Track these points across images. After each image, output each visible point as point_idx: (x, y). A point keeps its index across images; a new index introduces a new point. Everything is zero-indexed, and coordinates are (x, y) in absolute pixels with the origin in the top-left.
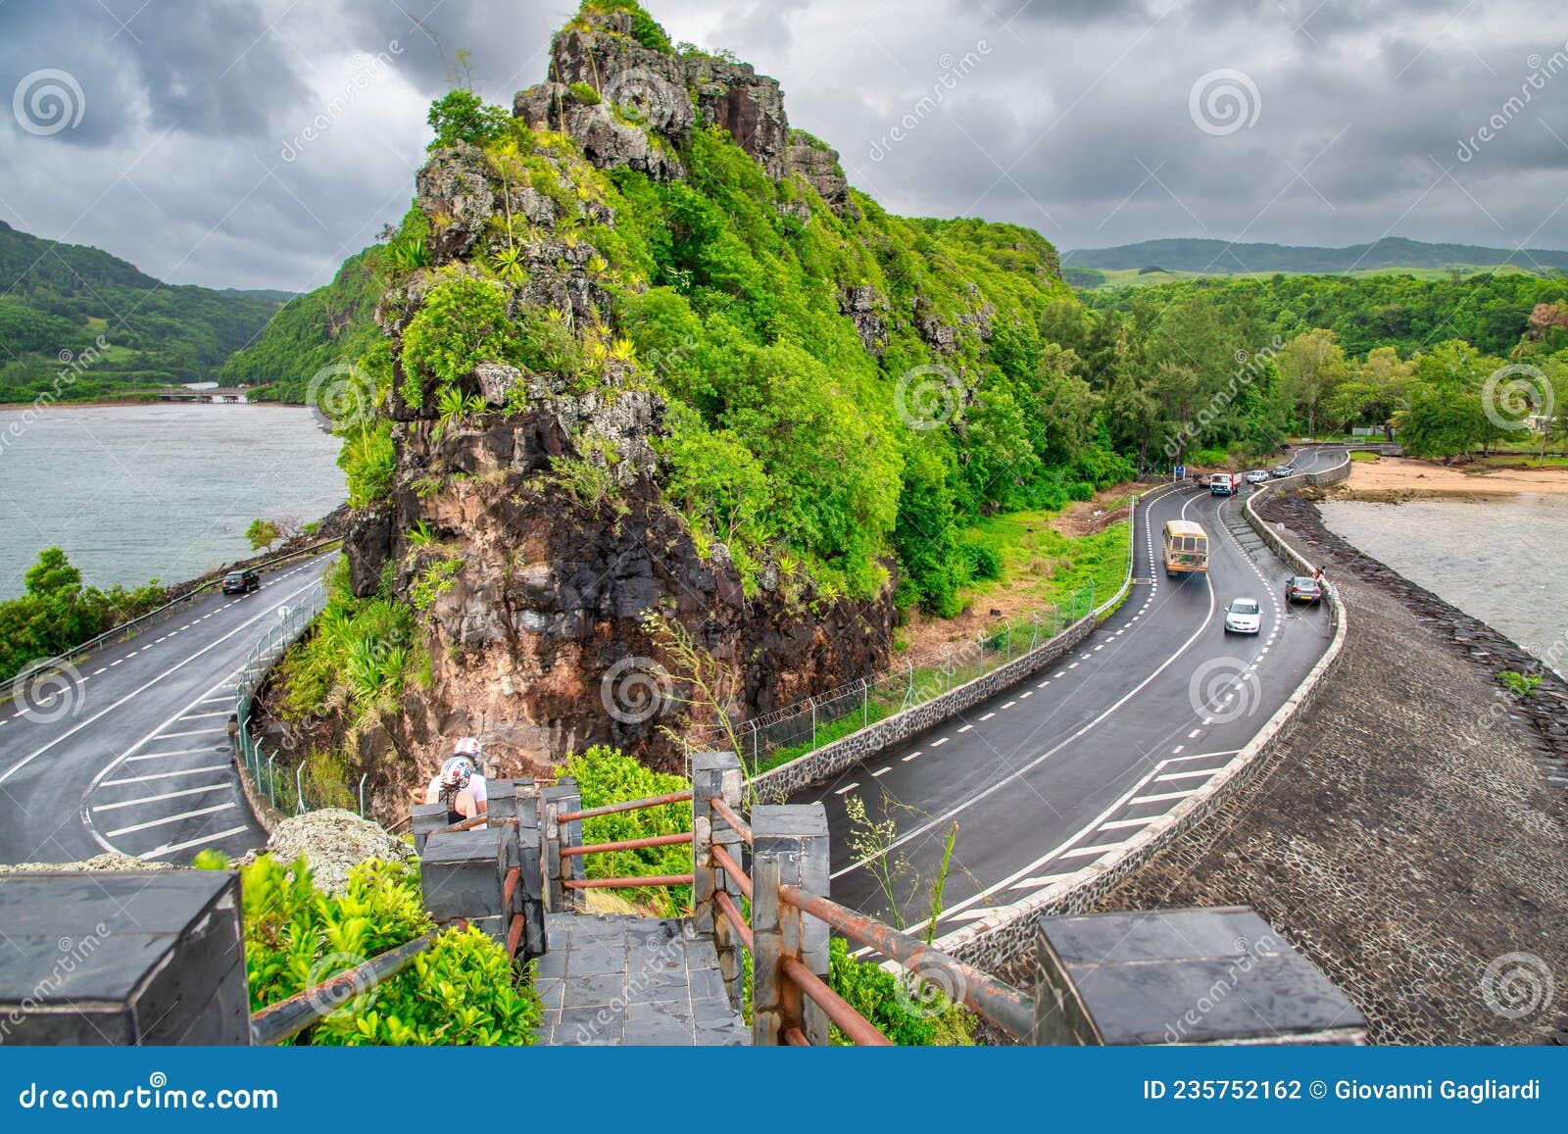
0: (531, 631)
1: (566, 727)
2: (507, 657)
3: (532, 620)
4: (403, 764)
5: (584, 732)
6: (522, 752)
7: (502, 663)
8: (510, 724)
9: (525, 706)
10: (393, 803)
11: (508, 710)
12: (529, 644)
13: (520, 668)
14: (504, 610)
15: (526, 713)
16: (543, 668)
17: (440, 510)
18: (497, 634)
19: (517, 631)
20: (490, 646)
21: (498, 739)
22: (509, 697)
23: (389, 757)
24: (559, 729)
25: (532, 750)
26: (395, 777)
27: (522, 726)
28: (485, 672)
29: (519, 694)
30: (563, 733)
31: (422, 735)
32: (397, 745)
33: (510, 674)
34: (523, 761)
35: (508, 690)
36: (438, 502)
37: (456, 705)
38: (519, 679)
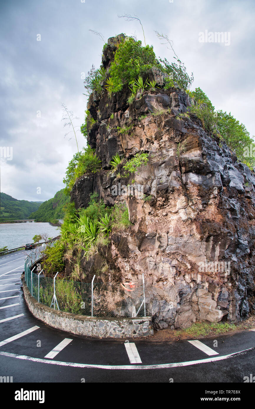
0: (194, 184)
1: (215, 242)
2: (183, 198)
3: (194, 177)
4: (113, 271)
5: (225, 245)
6: (190, 258)
7: (179, 201)
8: (185, 238)
9: (194, 227)
10: (105, 296)
11: (184, 230)
12: (194, 191)
13: (190, 204)
14: (179, 171)
15: (195, 231)
16: (203, 204)
17: (129, 144)
18: (176, 185)
19: (186, 184)
20: (173, 191)
21: (178, 248)
22: (185, 221)
23: (104, 270)
24: (211, 242)
25: (195, 256)
26: (107, 280)
27: (192, 240)
28: (168, 209)
29: (191, 219)
30: (213, 246)
31: (125, 253)
32: (108, 262)
33: (185, 208)
34: (191, 263)
35: (184, 217)
36: (128, 140)
37: (149, 231)
38: (190, 210)
